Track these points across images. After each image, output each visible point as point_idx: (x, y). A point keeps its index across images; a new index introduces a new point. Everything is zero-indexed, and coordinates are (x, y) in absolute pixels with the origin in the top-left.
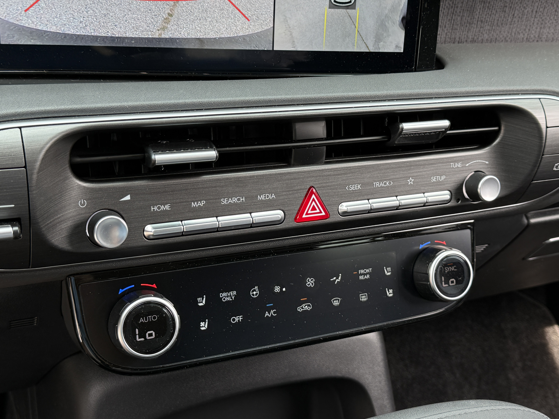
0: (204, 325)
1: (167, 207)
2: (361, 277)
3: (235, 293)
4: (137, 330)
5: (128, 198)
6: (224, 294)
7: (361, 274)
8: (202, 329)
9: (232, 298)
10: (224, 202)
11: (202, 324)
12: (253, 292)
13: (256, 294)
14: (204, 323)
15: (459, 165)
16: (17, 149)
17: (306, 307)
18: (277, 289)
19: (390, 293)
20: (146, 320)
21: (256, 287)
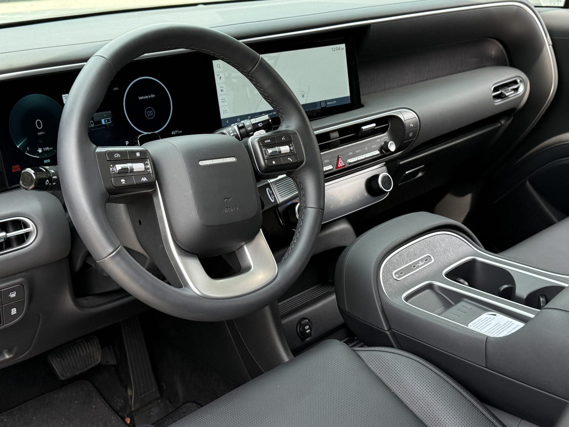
15: (379, 140)
18: (332, 197)
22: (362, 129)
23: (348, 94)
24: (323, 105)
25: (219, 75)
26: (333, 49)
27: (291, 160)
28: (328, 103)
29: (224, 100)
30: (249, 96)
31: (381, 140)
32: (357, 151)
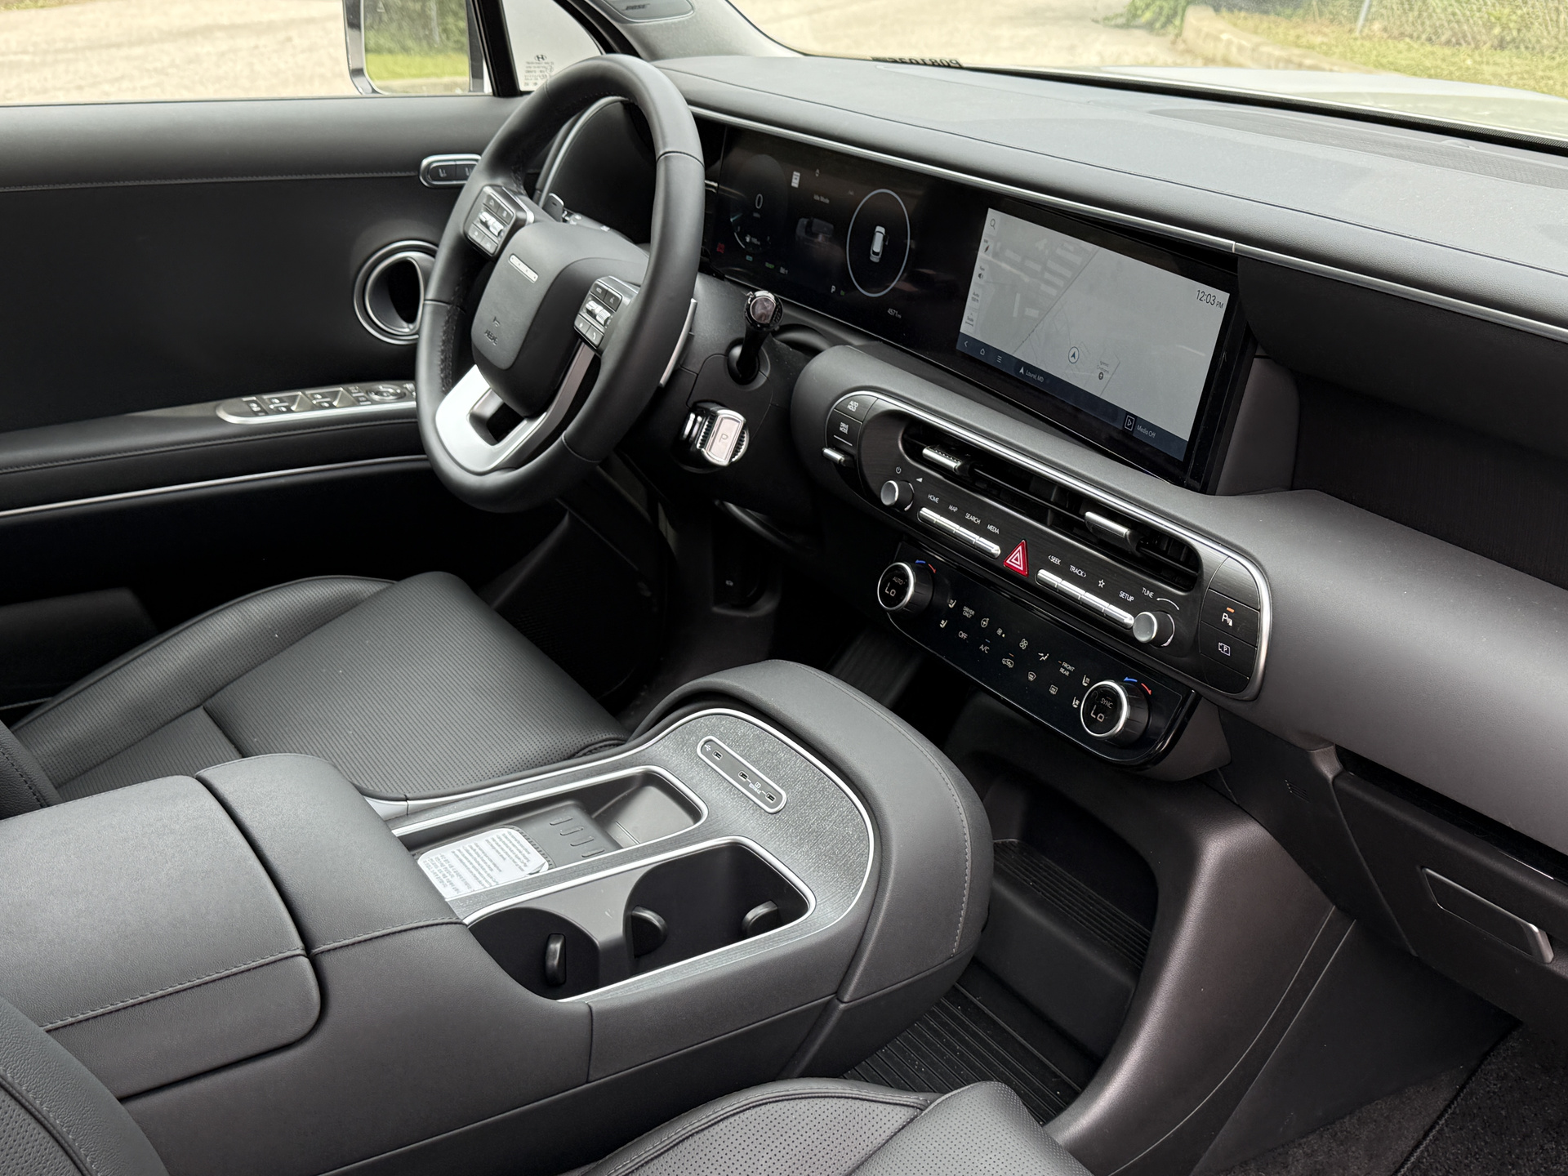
22: (1085, 516)
24: (1129, 425)
25: (987, 242)
29: (977, 298)
30: (1015, 314)
31: (1155, 596)
32: (1073, 568)
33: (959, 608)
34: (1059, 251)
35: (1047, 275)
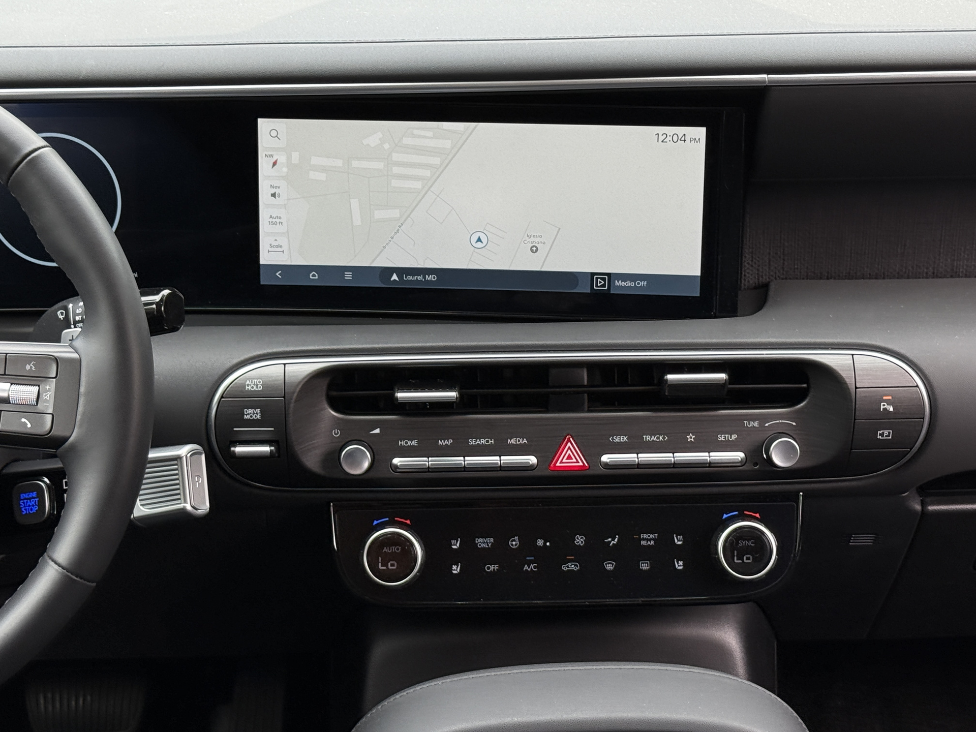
0: (456, 569)
1: (414, 443)
2: (643, 543)
3: (492, 540)
4: (380, 558)
5: (377, 431)
6: (481, 540)
7: (644, 539)
8: (454, 572)
9: (488, 545)
10: (472, 442)
11: (454, 567)
12: (512, 541)
13: (516, 545)
14: (456, 566)
15: (756, 424)
16: (279, 382)
17: (573, 566)
18: (540, 543)
19: (679, 565)
20: (390, 550)
21: (516, 538)
22: (667, 380)
23: (695, 270)
24: (599, 285)
25: (272, 156)
26: (661, 138)
27: (29, 426)
28: (618, 283)
29: (278, 221)
30: (357, 221)
31: (761, 425)
32: (647, 438)
33: (468, 544)
34: (407, 141)
35: (396, 170)
